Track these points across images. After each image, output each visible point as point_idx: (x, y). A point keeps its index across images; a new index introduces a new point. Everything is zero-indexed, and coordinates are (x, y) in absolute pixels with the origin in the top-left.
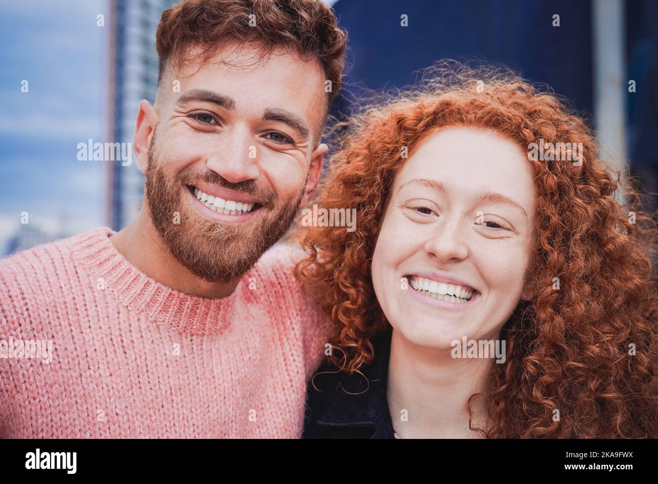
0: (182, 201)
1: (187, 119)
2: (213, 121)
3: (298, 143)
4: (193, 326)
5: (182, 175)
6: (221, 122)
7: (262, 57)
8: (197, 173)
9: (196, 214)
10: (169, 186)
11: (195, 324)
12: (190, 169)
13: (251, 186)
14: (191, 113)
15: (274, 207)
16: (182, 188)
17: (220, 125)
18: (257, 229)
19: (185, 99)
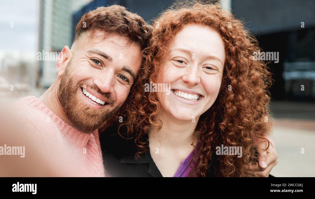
0: (77, 93)
1: (90, 61)
2: (100, 64)
3: (130, 83)
4: (81, 144)
5: (81, 83)
6: (103, 66)
7: (128, 44)
8: (88, 84)
9: (82, 101)
10: (74, 86)
11: (82, 144)
12: (85, 81)
13: (109, 95)
14: (92, 58)
15: (113, 106)
16: (79, 88)
17: (103, 67)
18: (104, 113)
19: (91, 52)
